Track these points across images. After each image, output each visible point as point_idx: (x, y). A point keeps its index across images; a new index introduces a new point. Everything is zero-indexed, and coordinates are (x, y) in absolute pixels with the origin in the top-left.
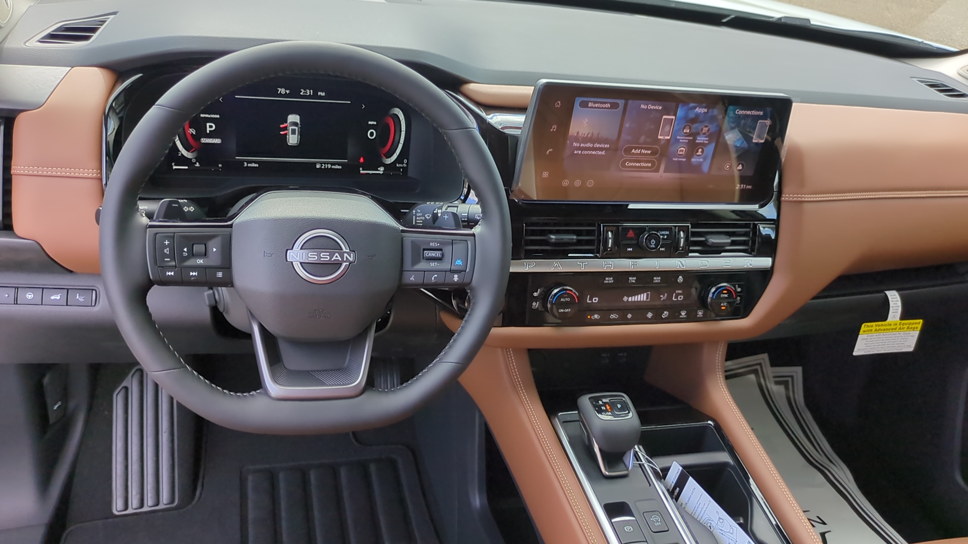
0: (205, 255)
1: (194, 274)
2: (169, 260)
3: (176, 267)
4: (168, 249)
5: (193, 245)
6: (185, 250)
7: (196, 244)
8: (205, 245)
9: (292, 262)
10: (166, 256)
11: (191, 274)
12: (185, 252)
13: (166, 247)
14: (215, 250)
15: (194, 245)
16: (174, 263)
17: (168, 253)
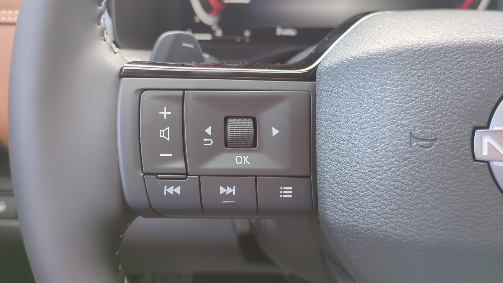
0: (254, 145)
1: (229, 190)
2: (171, 155)
3: (187, 174)
4: (168, 128)
5: (226, 119)
6: (209, 131)
7: (233, 117)
8: (254, 120)
9: (487, 162)
10: (165, 146)
11: (222, 190)
12: (207, 136)
13: (163, 123)
14: (275, 132)
15: (230, 121)
16: (180, 165)
17: (168, 139)
